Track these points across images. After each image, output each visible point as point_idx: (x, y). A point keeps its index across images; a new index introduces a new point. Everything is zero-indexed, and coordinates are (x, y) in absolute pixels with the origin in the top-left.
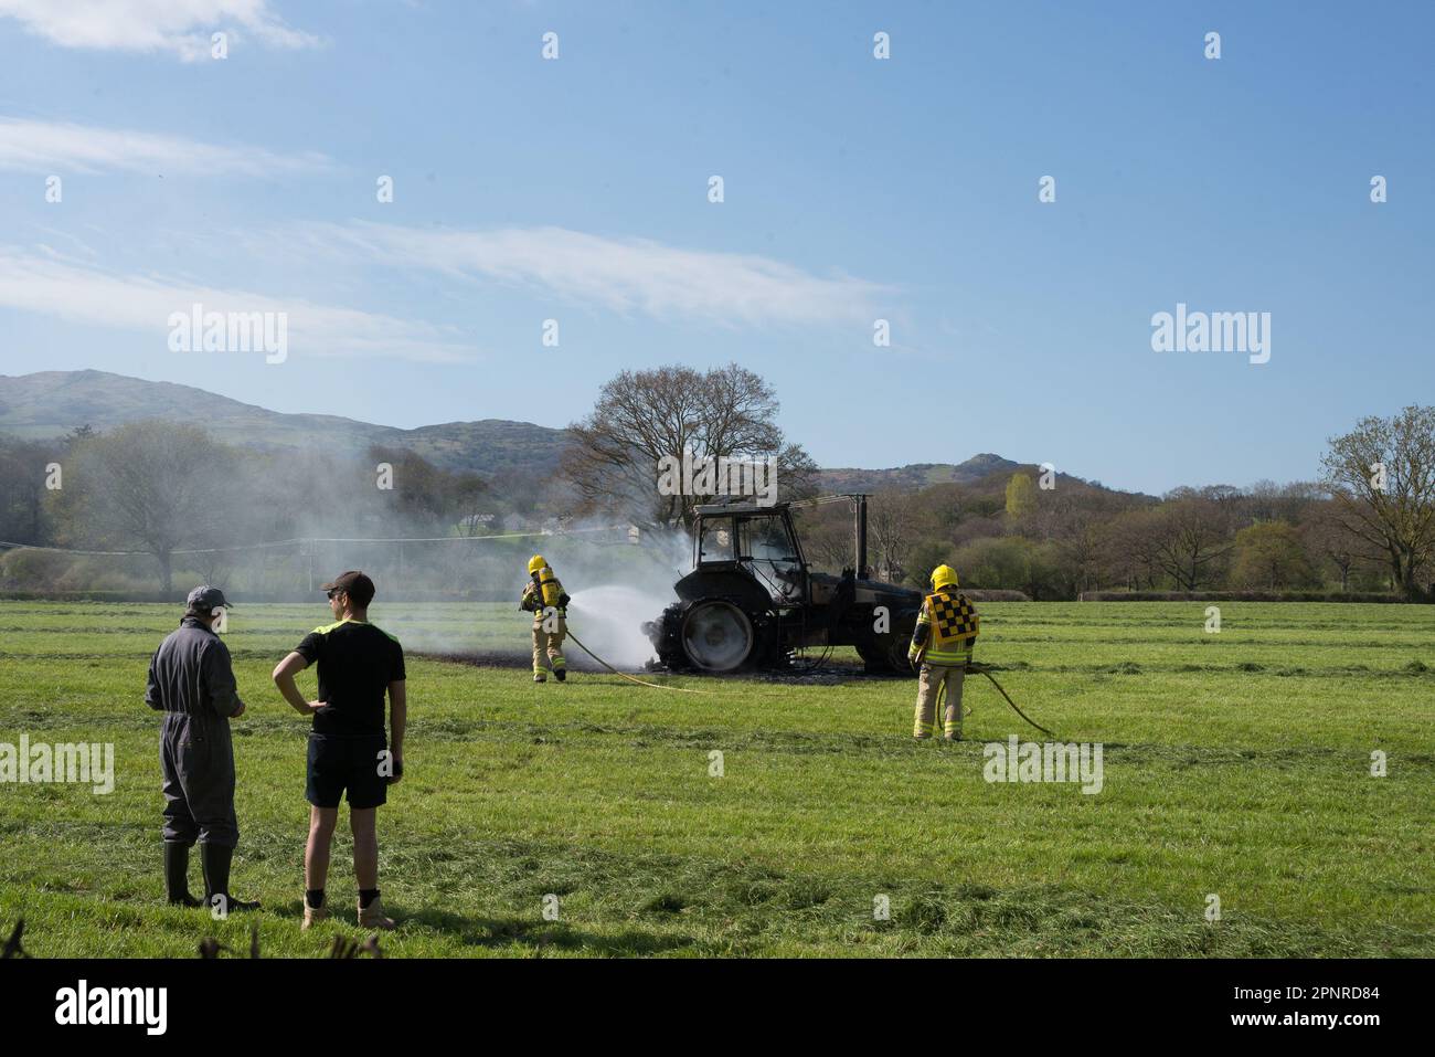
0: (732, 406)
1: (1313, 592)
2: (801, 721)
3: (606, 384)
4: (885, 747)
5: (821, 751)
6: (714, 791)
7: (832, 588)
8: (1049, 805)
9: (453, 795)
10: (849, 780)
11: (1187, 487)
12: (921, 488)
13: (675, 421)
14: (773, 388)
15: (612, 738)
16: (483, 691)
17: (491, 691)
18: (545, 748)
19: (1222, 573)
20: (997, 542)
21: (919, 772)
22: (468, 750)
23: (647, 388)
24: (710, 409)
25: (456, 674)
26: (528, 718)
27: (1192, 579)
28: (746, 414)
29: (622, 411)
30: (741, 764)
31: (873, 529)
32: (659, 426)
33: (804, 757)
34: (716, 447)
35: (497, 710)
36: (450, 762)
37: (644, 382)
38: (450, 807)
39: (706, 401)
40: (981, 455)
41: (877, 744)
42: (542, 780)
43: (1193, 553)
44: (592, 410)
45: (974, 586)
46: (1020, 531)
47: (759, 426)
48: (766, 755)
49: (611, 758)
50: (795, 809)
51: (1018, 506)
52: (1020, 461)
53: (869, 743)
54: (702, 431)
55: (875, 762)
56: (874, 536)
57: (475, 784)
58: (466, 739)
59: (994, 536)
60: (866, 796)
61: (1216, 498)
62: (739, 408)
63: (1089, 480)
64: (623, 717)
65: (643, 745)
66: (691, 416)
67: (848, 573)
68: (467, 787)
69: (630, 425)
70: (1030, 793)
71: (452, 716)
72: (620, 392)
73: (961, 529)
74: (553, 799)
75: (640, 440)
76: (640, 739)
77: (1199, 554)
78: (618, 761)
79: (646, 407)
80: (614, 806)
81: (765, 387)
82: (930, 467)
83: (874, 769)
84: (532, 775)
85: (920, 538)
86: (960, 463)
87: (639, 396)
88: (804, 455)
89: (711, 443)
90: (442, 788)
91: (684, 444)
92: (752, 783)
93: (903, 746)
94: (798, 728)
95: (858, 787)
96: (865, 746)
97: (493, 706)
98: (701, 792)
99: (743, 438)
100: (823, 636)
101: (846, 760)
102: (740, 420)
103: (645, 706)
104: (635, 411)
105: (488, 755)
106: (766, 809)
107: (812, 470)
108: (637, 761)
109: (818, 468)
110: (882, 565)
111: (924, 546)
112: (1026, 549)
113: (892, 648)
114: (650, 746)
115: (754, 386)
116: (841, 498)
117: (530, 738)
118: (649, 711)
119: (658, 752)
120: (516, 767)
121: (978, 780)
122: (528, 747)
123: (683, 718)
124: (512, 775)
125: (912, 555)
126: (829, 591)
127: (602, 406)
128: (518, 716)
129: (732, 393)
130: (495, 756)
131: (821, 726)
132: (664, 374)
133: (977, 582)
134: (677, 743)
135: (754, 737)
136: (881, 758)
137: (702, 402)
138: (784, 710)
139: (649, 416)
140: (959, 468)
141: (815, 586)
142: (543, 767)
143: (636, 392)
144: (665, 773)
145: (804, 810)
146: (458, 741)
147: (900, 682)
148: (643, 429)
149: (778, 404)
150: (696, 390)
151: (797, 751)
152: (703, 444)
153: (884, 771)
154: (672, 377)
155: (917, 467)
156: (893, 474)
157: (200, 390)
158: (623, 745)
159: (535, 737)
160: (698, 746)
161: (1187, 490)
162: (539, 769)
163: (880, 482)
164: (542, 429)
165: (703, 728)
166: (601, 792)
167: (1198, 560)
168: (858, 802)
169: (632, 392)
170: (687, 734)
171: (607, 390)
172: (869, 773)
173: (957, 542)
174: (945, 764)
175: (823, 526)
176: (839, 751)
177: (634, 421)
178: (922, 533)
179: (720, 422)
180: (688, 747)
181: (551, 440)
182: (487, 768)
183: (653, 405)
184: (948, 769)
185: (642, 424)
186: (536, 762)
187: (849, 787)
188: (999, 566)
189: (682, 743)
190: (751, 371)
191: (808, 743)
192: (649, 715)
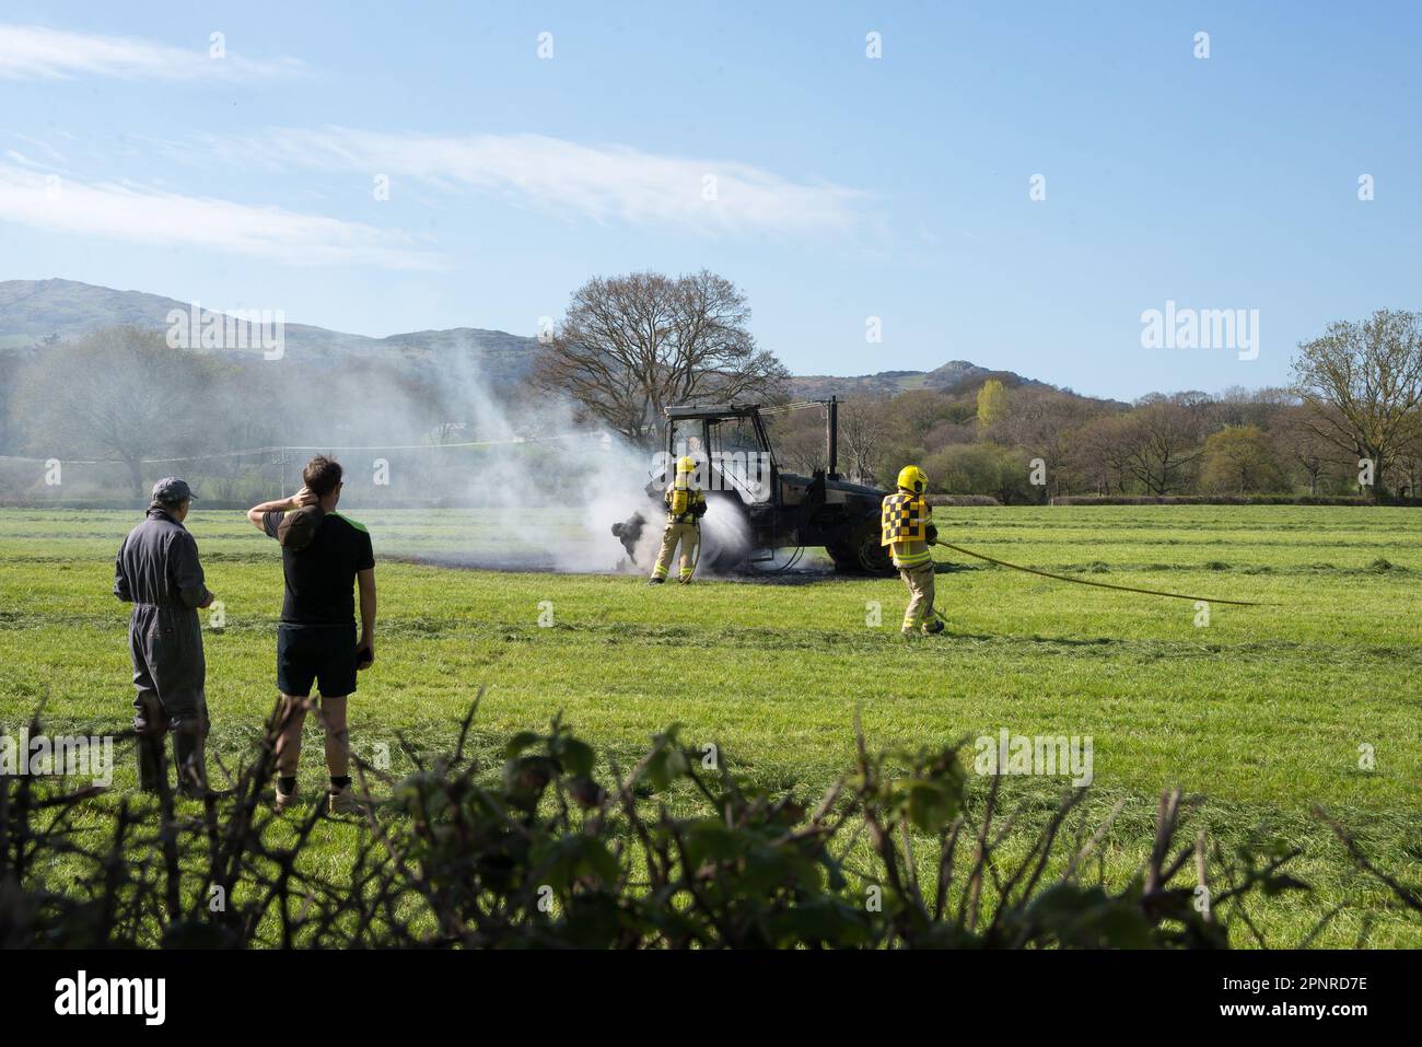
0: (703, 312)
1: (1282, 496)
2: (771, 618)
3: (577, 290)
4: (854, 643)
5: (790, 647)
6: (684, 685)
7: (802, 490)
8: (1015, 697)
9: (423, 689)
10: (818, 674)
11: (1158, 394)
12: (894, 395)
13: (647, 327)
14: (744, 295)
15: (583, 636)
16: (455, 591)
17: (462, 592)
18: (516, 645)
19: (1193, 478)
20: (967, 449)
21: (888, 665)
22: (439, 647)
23: (619, 295)
24: (682, 315)
25: (428, 576)
26: (499, 616)
27: (1162, 484)
28: (717, 320)
29: (592, 318)
30: (711, 659)
31: (844, 436)
32: (630, 333)
33: (774, 653)
34: (688, 353)
35: (469, 609)
36: (421, 659)
37: (615, 289)
38: (422, 702)
39: (677, 306)
40: (953, 362)
41: (846, 640)
42: (513, 675)
43: (1163, 458)
44: (564, 316)
45: (945, 492)
46: (991, 437)
47: (730, 332)
48: (737, 651)
49: (582, 654)
50: (764, 701)
51: (990, 412)
52: (992, 368)
53: (839, 639)
54: (674, 337)
55: (845, 657)
56: (847, 443)
57: (446, 679)
58: (437, 637)
59: (966, 442)
60: (834, 689)
61: (1188, 404)
62: (710, 314)
63: (1060, 387)
64: (594, 615)
65: (613, 642)
66: (662, 322)
67: (819, 474)
68: (438, 682)
69: (601, 331)
70: (997, 686)
71: (424, 615)
72: (591, 298)
73: (932, 436)
74: (523, 694)
75: (611, 347)
76: (610, 637)
77: (1169, 459)
78: (589, 657)
79: (617, 314)
80: (584, 700)
81: (737, 293)
82: (902, 374)
83: (843, 663)
84: (502, 671)
85: (892, 445)
86: (931, 370)
87: (610, 302)
88: (775, 361)
89: (682, 350)
90: (413, 683)
91: (655, 350)
92: (722, 677)
93: (872, 641)
94: (768, 625)
95: (826, 681)
96: (834, 642)
97: (465, 605)
98: (670, 685)
99: (715, 344)
100: (794, 536)
101: (816, 656)
102: (710, 325)
103: (617, 606)
104: (606, 317)
105: (460, 651)
106: (735, 701)
107: (784, 376)
108: (608, 657)
109: (789, 373)
110: (854, 472)
111: (896, 452)
112: (998, 455)
113: (862, 549)
114: (621, 642)
115: (725, 292)
116: (812, 404)
117: (502, 635)
118: (620, 609)
119: (629, 648)
120: (487, 663)
121: (946, 673)
122: (500, 644)
123: (654, 616)
124: (483, 671)
125: (884, 461)
126: (800, 492)
127: (573, 313)
128: (490, 615)
129: (703, 297)
130: (466, 653)
131: (790, 623)
132: (636, 280)
133: (949, 488)
134: (647, 639)
135: (724, 635)
136: (850, 653)
137: (674, 309)
138: (754, 608)
139: (620, 322)
140: (930, 375)
141: (785, 487)
142: (514, 663)
143: (608, 298)
144: (636, 668)
145: (773, 703)
146: (430, 638)
147: (870, 581)
148: (614, 335)
149: (749, 310)
150: (667, 296)
151: (766, 647)
152: (675, 350)
153: (853, 665)
154: (644, 284)
155: (890, 374)
156: (866, 381)
157: (169, 299)
158: (594, 642)
159: (506, 635)
160: (668, 643)
161: (1158, 396)
162: (510, 665)
163: (852, 389)
164: (513, 337)
165: (673, 626)
166: (572, 687)
167: (1168, 465)
168: (826, 695)
169: (603, 299)
170: (658, 631)
171: (578, 297)
172: (838, 667)
173: (929, 449)
174: (913, 658)
175: (795, 433)
176: (809, 647)
177: (605, 327)
178: (894, 439)
179: (691, 328)
180: (659, 643)
181: (522, 349)
182: (458, 664)
183: (624, 311)
184: (916, 663)
185: (613, 330)
186: (507, 658)
187: (818, 681)
188: (971, 473)
189: (653, 640)
190: (722, 277)
191: (778, 640)
192: (620, 613)
